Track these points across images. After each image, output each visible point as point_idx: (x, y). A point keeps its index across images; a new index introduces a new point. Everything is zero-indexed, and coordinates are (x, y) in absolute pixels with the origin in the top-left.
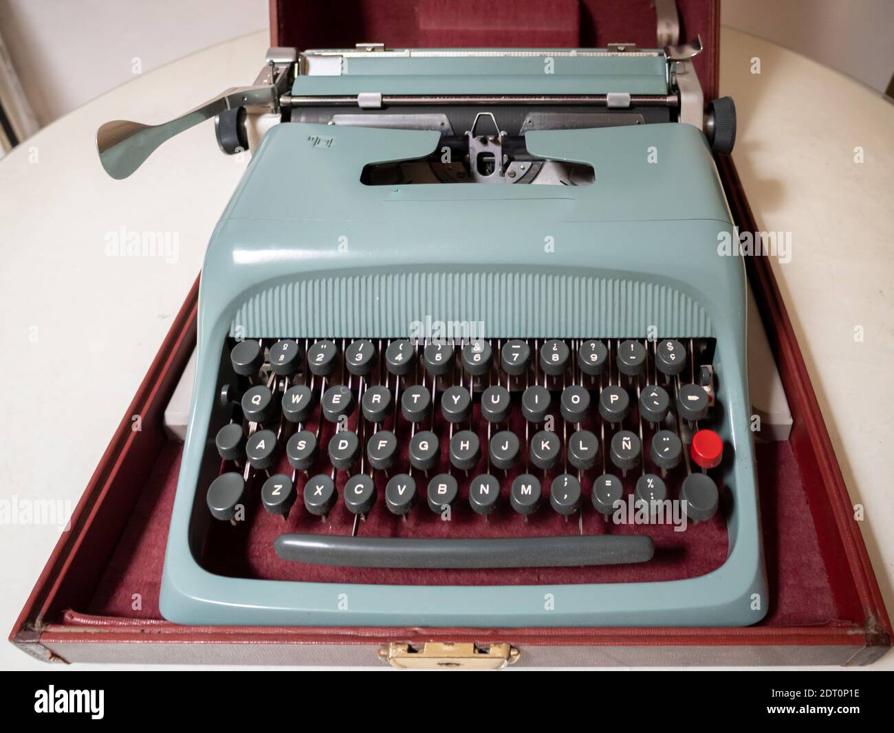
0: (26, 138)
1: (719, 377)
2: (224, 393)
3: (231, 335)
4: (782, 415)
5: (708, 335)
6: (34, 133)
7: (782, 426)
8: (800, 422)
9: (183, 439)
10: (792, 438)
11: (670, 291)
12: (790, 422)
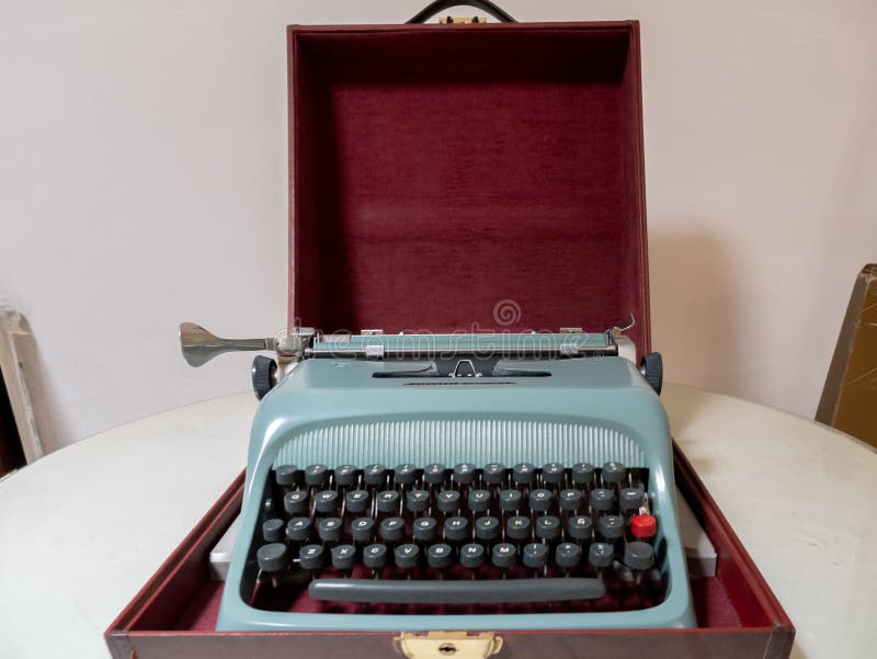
0: (34, 460)
1: (654, 502)
2: (268, 504)
3: (274, 469)
4: (707, 551)
5: (642, 466)
6: (41, 457)
7: (708, 559)
8: (722, 555)
9: (223, 578)
10: (719, 572)
11: (611, 433)
12: (714, 556)
